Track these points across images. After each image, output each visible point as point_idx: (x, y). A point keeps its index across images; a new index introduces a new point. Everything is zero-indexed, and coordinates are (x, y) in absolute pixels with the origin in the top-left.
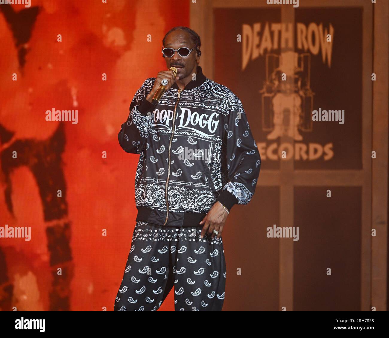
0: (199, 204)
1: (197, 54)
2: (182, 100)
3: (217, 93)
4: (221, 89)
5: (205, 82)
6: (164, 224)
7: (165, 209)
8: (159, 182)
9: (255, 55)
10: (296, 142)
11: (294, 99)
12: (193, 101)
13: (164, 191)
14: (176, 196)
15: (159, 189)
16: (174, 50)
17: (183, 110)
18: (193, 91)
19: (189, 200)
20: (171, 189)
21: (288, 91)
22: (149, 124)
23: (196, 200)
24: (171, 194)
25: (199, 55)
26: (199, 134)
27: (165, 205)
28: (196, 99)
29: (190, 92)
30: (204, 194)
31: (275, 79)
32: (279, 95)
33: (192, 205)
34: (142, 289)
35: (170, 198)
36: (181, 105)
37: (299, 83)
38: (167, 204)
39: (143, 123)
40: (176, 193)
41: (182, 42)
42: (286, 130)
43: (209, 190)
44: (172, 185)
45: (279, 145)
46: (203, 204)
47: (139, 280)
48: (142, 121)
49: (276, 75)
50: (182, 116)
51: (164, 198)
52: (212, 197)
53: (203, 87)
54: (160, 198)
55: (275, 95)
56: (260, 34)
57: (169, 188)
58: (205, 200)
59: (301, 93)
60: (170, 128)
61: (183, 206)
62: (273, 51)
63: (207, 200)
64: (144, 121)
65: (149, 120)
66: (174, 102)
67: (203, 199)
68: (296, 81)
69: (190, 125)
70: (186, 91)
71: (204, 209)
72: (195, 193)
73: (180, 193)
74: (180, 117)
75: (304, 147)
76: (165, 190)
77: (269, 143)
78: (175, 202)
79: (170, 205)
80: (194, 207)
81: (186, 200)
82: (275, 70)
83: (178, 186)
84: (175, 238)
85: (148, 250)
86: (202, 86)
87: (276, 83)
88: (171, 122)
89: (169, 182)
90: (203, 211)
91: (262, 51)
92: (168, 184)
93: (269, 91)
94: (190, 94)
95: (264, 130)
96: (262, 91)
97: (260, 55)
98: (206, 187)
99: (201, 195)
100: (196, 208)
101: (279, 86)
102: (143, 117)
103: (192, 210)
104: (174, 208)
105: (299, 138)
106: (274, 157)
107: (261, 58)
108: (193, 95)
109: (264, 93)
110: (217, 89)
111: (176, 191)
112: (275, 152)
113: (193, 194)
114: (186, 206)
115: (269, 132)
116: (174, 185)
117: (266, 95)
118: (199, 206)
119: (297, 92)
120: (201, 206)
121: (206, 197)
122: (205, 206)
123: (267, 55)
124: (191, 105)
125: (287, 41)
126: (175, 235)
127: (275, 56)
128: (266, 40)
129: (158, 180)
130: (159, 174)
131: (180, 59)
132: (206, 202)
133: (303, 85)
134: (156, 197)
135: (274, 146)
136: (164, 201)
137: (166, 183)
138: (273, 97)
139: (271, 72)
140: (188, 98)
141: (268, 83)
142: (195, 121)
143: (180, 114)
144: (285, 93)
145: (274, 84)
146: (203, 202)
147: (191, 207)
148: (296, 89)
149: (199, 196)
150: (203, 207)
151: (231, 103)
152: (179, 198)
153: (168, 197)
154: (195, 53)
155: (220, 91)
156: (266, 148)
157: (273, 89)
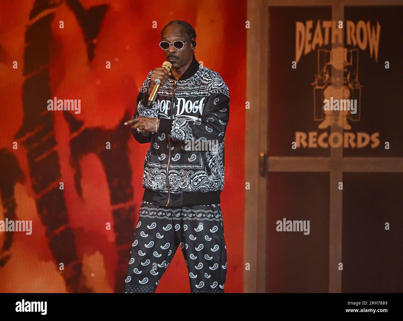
0: (195, 184)
1: (192, 45)
2: (178, 90)
3: (205, 80)
4: (209, 75)
5: (198, 71)
6: (167, 206)
7: (167, 190)
8: (161, 166)
9: (308, 50)
10: (345, 131)
11: (344, 91)
12: (187, 90)
13: (164, 175)
14: (175, 179)
15: (160, 173)
16: (170, 44)
17: (179, 100)
18: (187, 82)
19: (185, 181)
20: (171, 173)
21: (338, 84)
22: (155, 115)
23: (192, 181)
24: (172, 177)
25: (194, 45)
26: (192, 119)
27: (167, 187)
28: (189, 88)
29: (185, 83)
30: (198, 175)
31: (326, 73)
32: (329, 88)
33: (188, 185)
34: (147, 262)
35: (170, 181)
36: (177, 95)
37: (349, 77)
38: (169, 186)
39: (149, 115)
40: (175, 176)
41: (177, 36)
42: (336, 120)
43: (204, 170)
44: (171, 169)
45: (329, 134)
46: (198, 184)
47: (145, 253)
48: (148, 114)
49: (327, 69)
50: (178, 106)
51: (165, 181)
52: (206, 175)
53: (197, 76)
54: (162, 181)
55: (326, 87)
56: (312, 31)
57: (170, 172)
58: (200, 180)
59: (350, 85)
60: (169, 117)
61: (181, 187)
62: (324, 46)
63: (202, 180)
64: (150, 113)
65: (154, 112)
66: (171, 92)
67: (198, 179)
68: (345, 74)
69: (185, 113)
70: (181, 82)
71: (199, 188)
72: (190, 175)
73: (179, 175)
74: (177, 107)
75: (353, 136)
76: (166, 174)
77: (320, 132)
78: (174, 185)
79: (171, 187)
80: (190, 188)
81: (183, 182)
82: (326, 64)
83: (176, 170)
84: (178, 217)
85: (152, 226)
86: (195, 76)
87: (327, 76)
88: (169, 111)
89: (169, 167)
90: (198, 190)
91: (314, 47)
92: (169, 168)
93: (321, 84)
94: (185, 84)
95: (315, 120)
96: (313, 84)
97: (312, 50)
98: (201, 167)
99: (196, 175)
100: (192, 188)
101: (329, 79)
102: (148, 110)
103: (189, 190)
104: (174, 190)
105: (349, 127)
106: (325, 145)
107: (313, 53)
108: (187, 85)
109: (315, 85)
110: (206, 75)
111: (175, 175)
112: (326, 140)
113: (189, 176)
114: (183, 186)
115: (321, 122)
116: (173, 169)
117: (318, 87)
118: (195, 186)
119: (346, 85)
120: (196, 186)
121: (200, 177)
122: (200, 185)
123: (319, 51)
124: (185, 95)
125: (337, 37)
126: (178, 214)
127: (326, 51)
128: (318, 37)
129: (160, 165)
130: (161, 159)
131: (175, 51)
132: (201, 182)
133: (352, 78)
134: (157, 181)
135: (325, 135)
136: (165, 183)
137: (167, 167)
138: (324, 89)
139: (322, 66)
140: (183, 88)
141: (319, 76)
142: (189, 109)
143: (177, 104)
144: (335, 85)
145: (325, 77)
146: (198, 182)
147: (187, 187)
148: (346, 82)
149: (195, 176)
150: (198, 187)
151: (214, 86)
152: (178, 180)
153: (168, 180)
154: (190, 44)
155: (207, 78)
156: (317, 137)
157: (324, 82)
